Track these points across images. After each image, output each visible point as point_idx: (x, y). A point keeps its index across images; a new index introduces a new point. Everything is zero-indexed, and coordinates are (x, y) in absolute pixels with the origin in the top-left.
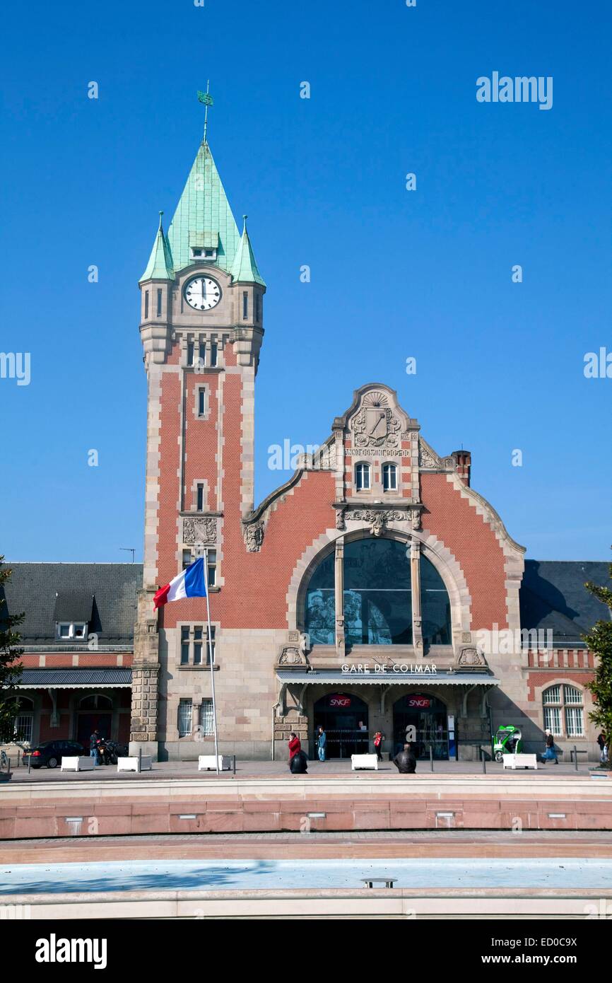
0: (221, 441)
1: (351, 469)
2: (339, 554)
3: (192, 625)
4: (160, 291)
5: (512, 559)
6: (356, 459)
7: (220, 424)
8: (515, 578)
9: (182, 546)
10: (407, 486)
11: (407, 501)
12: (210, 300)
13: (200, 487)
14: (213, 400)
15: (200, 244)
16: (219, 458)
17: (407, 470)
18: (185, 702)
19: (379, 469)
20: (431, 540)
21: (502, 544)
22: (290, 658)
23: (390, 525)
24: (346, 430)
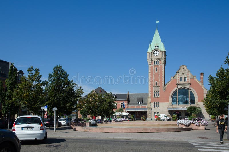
0: (159, 75)
1: (179, 79)
2: (177, 91)
3: (155, 102)
4: (150, 54)
5: (205, 91)
6: (180, 77)
7: (159, 73)
8: (205, 94)
9: (154, 91)
10: (188, 81)
11: (188, 83)
12: (157, 54)
13: (156, 82)
14: (158, 69)
15: (156, 46)
16: (159, 78)
17: (188, 78)
18: (155, 113)
19: (184, 78)
20: (192, 89)
21: (203, 89)
22: (170, 107)
23: (185, 87)
24: (178, 73)
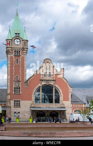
2: (41, 88)
3: (16, 100)
4: (10, 41)
5: (70, 89)
7: (20, 66)
8: (70, 92)
9: (14, 87)
10: (53, 77)
11: (53, 79)
12: (18, 43)
13: (17, 76)
14: (19, 61)
15: (17, 33)
16: (20, 71)
18: (15, 112)
21: (69, 87)
22: (33, 106)
23: (50, 83)
